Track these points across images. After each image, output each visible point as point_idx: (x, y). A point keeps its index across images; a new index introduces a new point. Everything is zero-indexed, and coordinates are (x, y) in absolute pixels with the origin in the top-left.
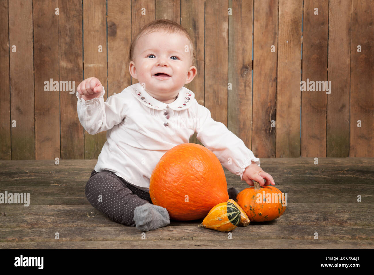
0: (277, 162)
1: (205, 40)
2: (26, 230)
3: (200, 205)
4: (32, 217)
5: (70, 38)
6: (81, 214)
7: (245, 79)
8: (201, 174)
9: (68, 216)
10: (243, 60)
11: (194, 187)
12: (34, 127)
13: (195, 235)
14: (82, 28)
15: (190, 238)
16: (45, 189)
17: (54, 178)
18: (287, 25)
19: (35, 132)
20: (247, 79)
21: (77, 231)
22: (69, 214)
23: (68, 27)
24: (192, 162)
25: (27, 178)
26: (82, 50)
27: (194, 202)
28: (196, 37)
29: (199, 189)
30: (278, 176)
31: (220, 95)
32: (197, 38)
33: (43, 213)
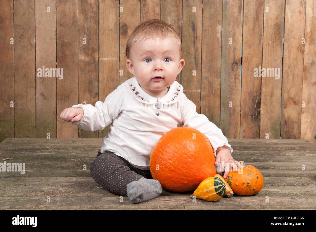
0: (261, 142)
1: (202, 40)
2: (43, 199)
3: (191, 179)
4: (49, 188)
5: (88, 35)
6: (92, 185)
7: (235, 73)
8: (192, 153)
9: (80, 187)
10: (234, 57)
11: (186, 164)
12: (56, 110)
13: (186, 204)
14: (98, 28)
15: (182, 207)
16: (63, 163)
17: (71, 154)
18: (271, 29)
19: (57, 114)
20: (237, 73)
21: (86, 200)
22: (81, 185)
23: (86, 27)
24: (185, 143)
25: (48, 153)
26: (98, 46)
27: (186, 176)
28: (194, 37)
29: (190, 165)
30: (261, 154)
31: (214, 86)
32: (196, 38)
33: (59, 184)
